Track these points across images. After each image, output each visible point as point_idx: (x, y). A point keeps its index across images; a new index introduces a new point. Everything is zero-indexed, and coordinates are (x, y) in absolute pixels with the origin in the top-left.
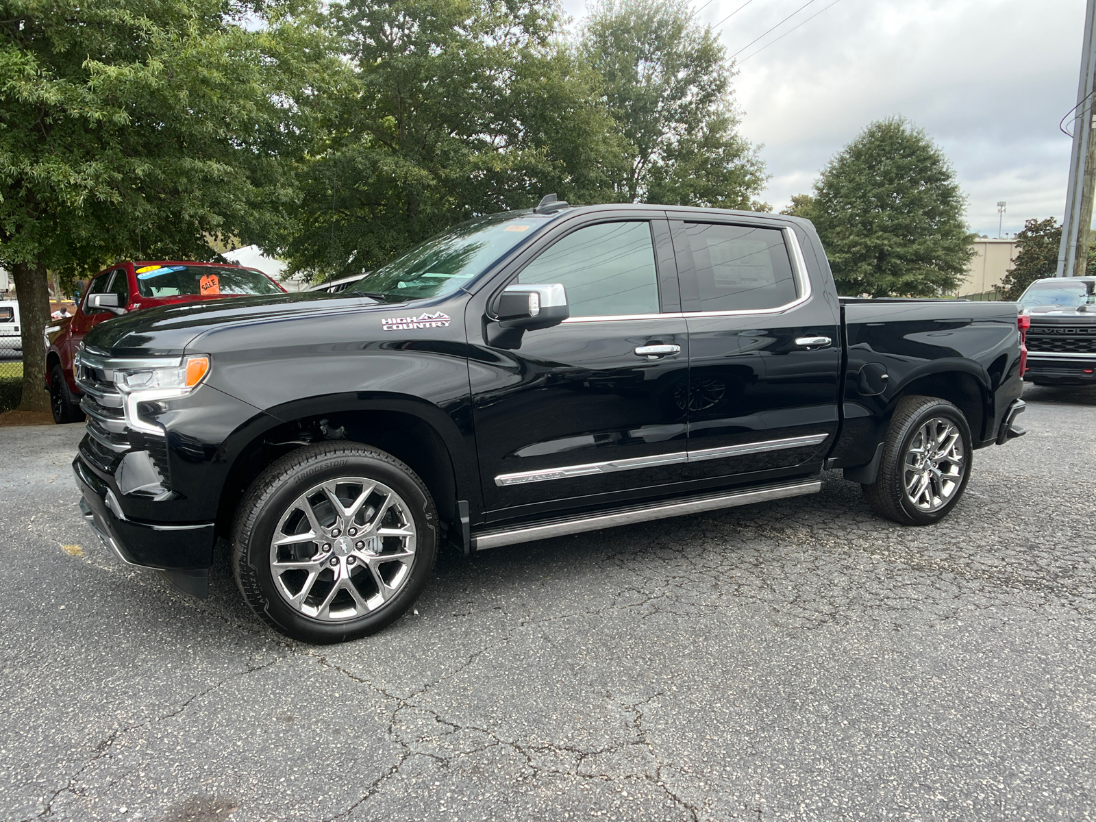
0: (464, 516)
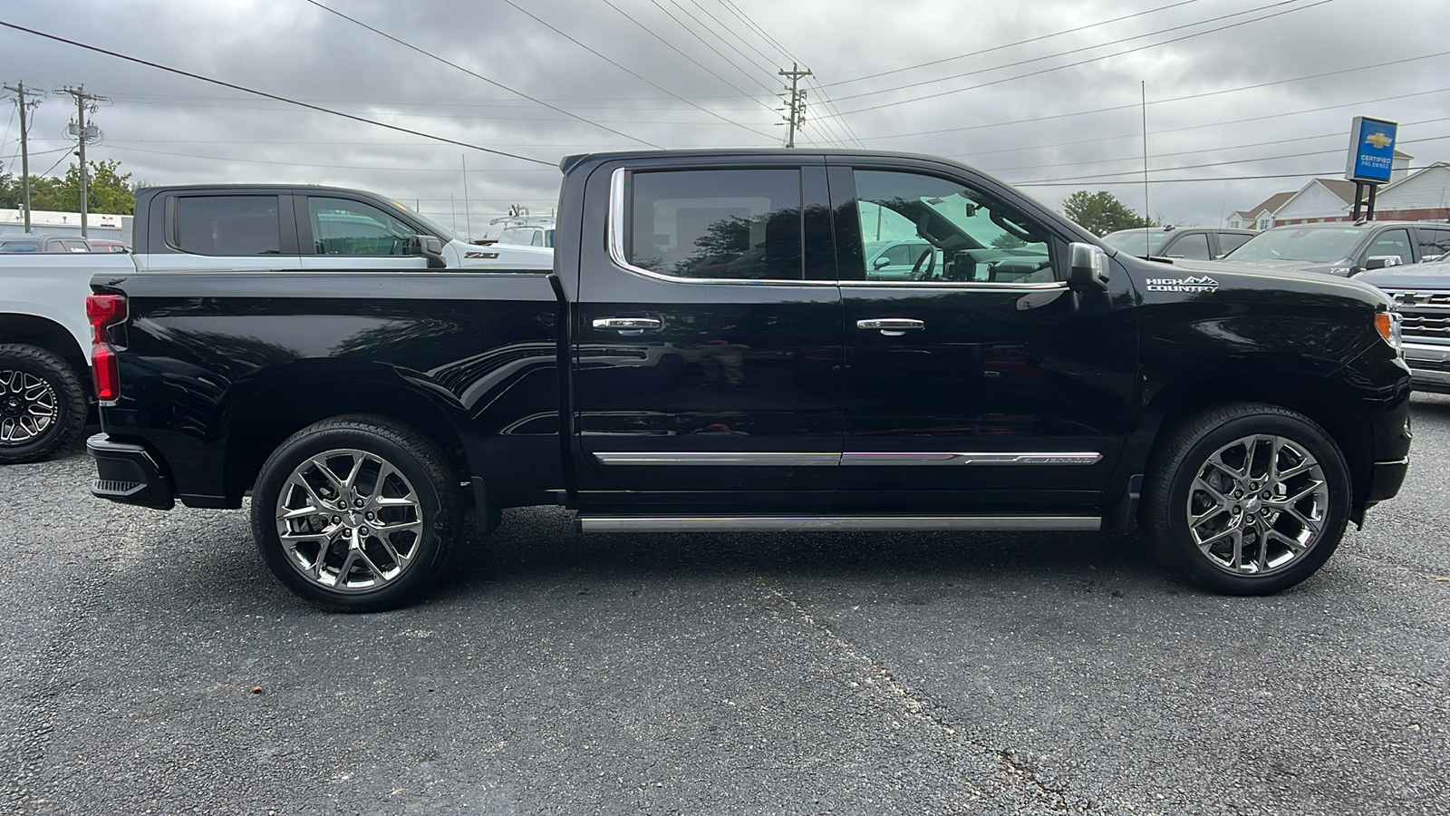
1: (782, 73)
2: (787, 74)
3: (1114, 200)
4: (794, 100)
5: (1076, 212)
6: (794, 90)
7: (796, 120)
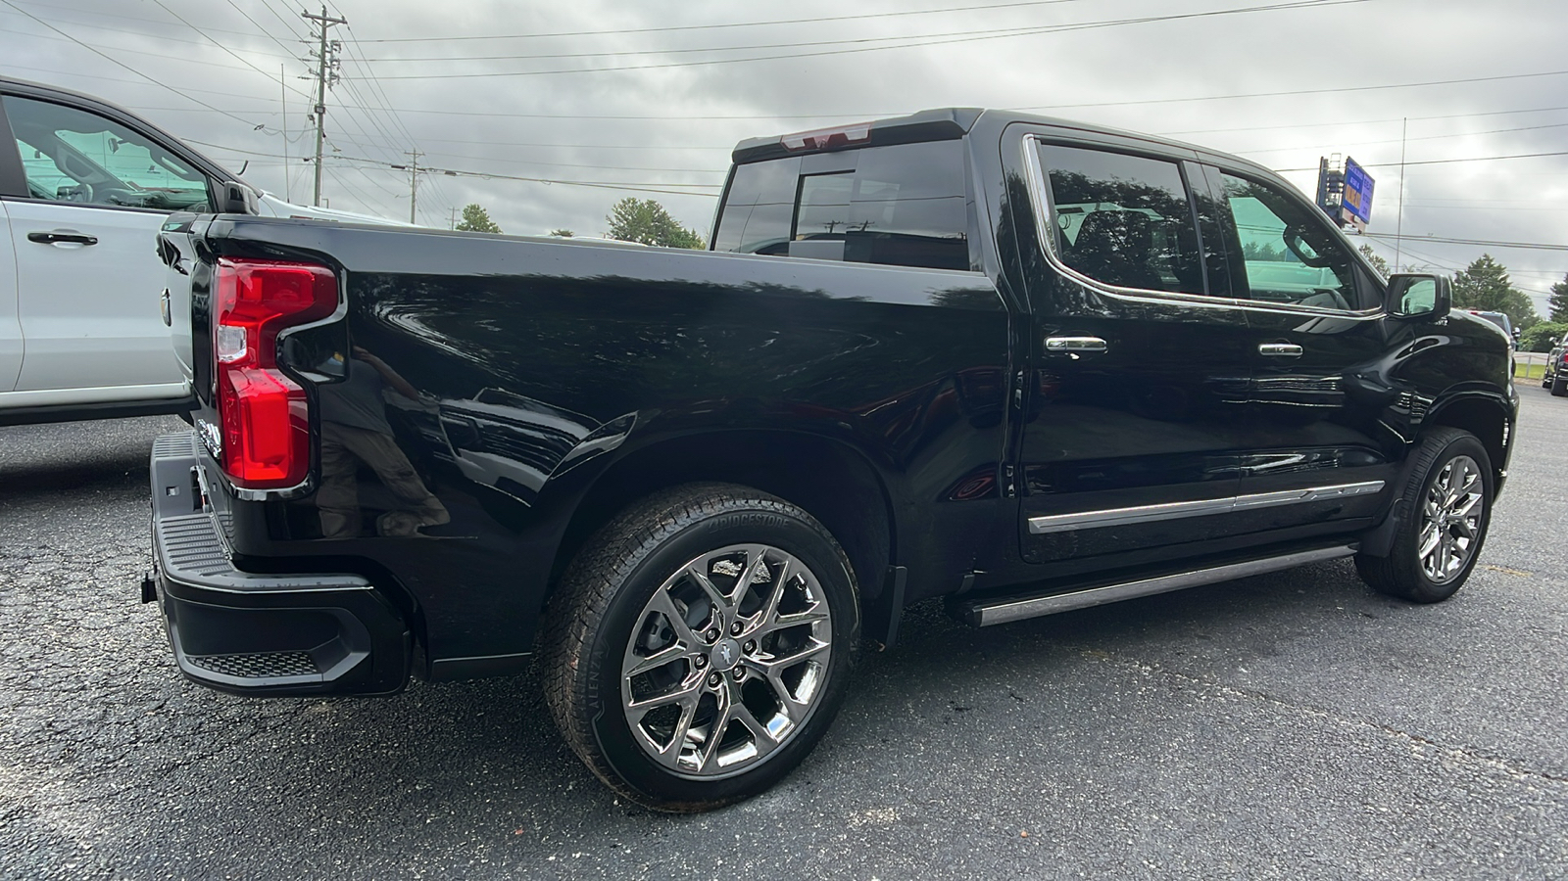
1: (306, 15)
2: (313, 17)
3: (662, 210)
4: (324, 51)
5: (626, 219)
6: (323, 38)
7: (327, 77)
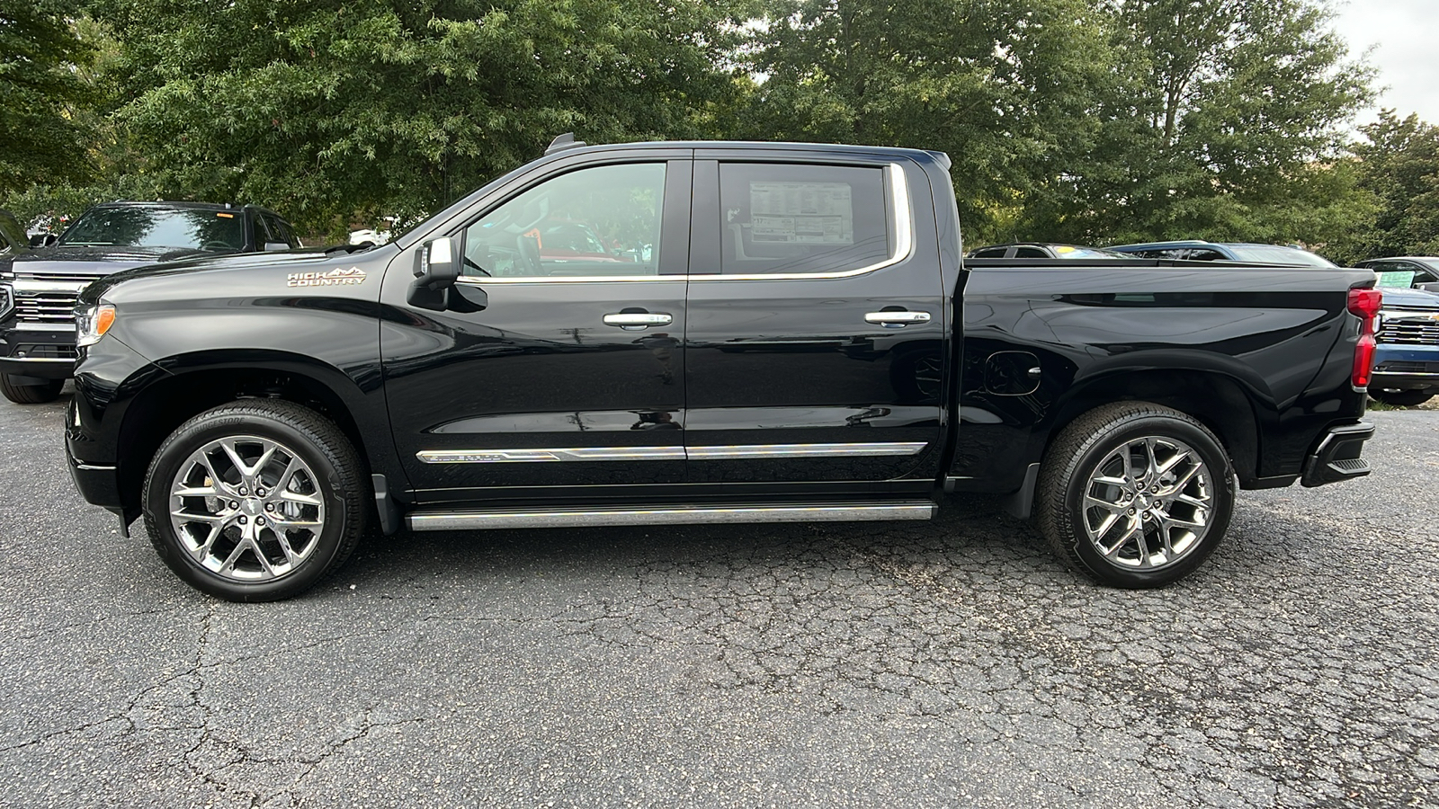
0: (380, 491)
